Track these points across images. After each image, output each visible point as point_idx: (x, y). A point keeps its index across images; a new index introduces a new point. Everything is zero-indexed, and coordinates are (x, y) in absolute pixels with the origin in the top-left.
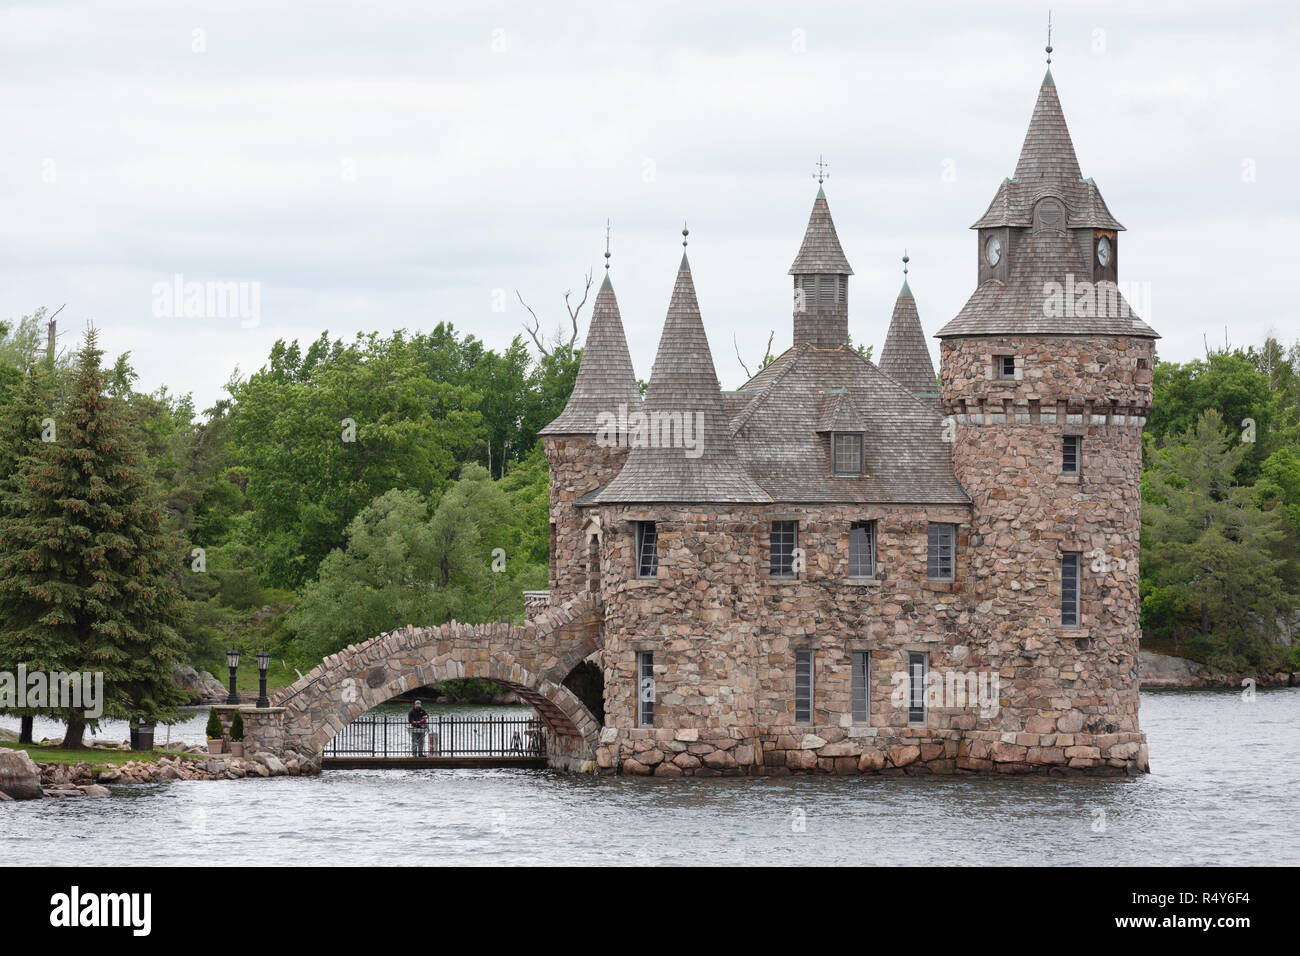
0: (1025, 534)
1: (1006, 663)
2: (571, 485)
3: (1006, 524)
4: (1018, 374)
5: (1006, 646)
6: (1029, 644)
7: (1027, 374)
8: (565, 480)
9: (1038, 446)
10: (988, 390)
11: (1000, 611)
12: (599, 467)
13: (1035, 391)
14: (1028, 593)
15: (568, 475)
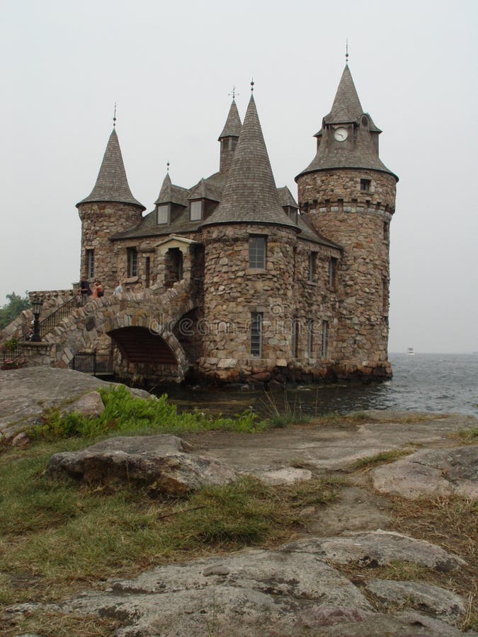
0: (370, 266)
1: (363, 327)
2: (107, 229)
3: (363, 260)
4: (372, 189)
5: (362, 319)
6: (373, 318)
7: (377, 190)
8: (103, 226)
9: (376, 225)
10: (359, 195)
11: (359, 302)
12: (124, 220)
13: (380, 198)
14: (372, 294)
15: (105, 223)
